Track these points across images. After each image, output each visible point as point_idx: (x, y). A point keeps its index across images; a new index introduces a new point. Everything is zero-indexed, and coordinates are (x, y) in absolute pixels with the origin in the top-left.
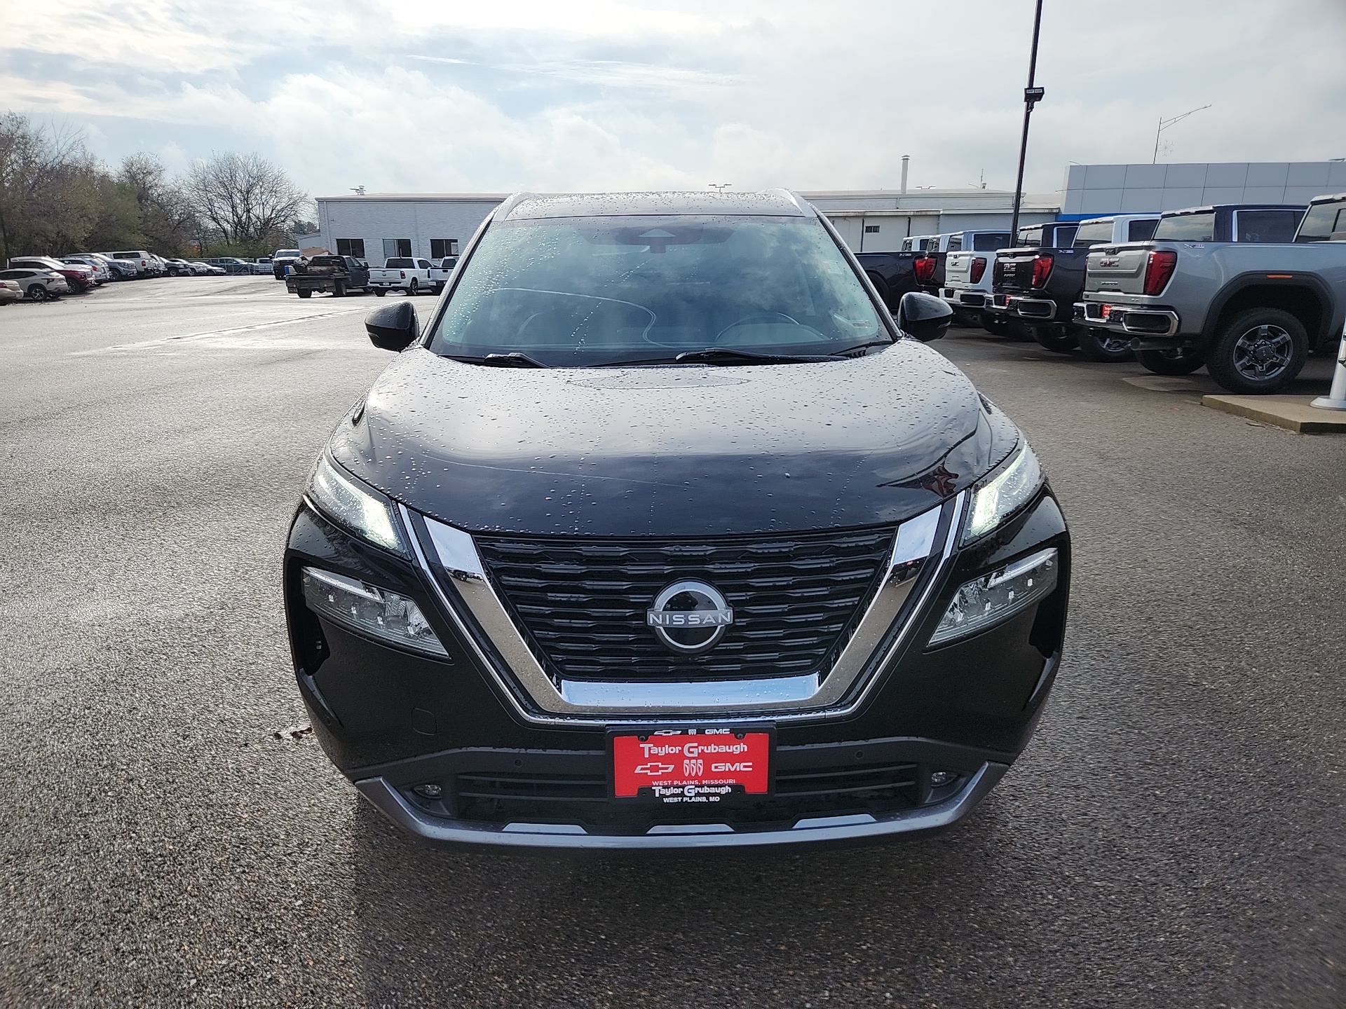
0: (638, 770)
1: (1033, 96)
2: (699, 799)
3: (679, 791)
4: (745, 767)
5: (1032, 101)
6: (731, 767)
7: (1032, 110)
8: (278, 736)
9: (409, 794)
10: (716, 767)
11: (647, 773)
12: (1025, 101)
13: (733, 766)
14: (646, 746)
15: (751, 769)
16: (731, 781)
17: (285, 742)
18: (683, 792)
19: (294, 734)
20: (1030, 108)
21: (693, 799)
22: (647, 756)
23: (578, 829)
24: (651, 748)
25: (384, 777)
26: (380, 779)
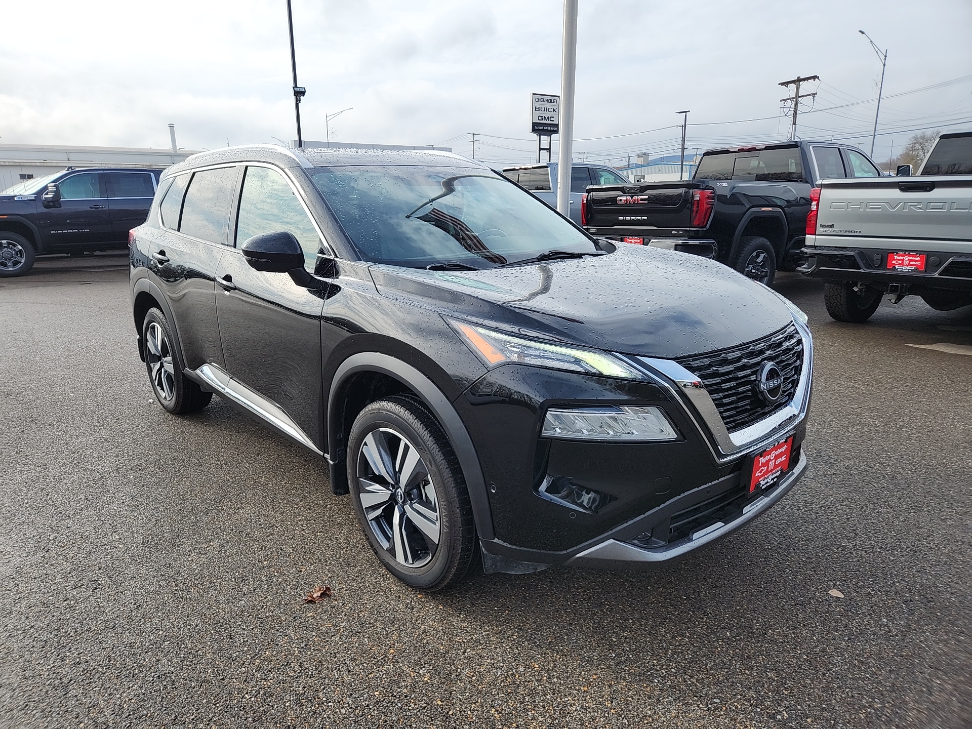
0: (757, 475)
1: (299, 94)
3: (767, 480)
4: (784, 457)
5: (299, 95)
7: (300, 102)
10: (777, 462)
12: (294, 95)
13: (781, 459)
20: (298, 101)
21: (769, 483)
22: (760, 465)
23: (720, 524)
24: (762, 460)
25: (614, 539)
26: (612, 541)
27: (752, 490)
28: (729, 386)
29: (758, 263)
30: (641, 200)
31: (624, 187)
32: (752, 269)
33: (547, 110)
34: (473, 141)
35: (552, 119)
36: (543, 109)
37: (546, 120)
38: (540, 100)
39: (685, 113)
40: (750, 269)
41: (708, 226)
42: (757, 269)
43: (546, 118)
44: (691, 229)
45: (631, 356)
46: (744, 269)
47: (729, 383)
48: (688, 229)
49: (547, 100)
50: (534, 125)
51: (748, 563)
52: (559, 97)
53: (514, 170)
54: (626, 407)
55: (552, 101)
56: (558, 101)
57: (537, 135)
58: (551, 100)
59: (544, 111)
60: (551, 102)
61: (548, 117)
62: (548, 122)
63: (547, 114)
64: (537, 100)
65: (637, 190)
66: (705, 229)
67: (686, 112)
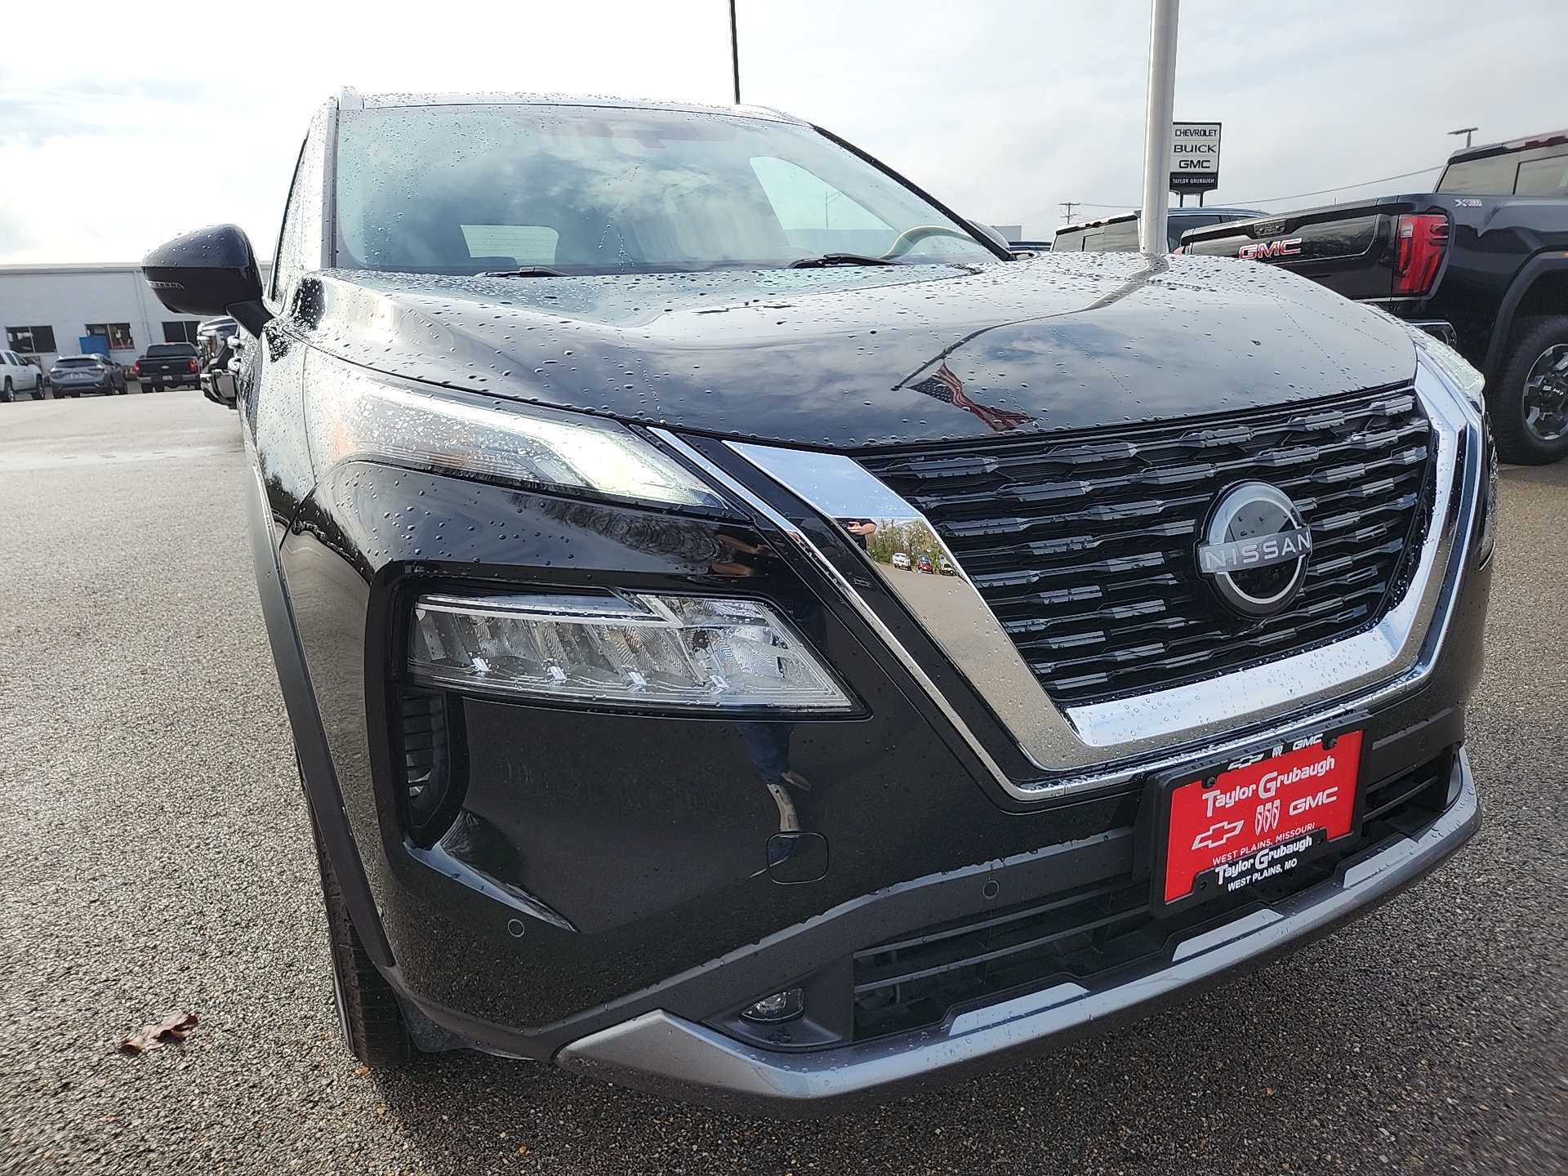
0: (1196, 845)
2: (1272, 871)
3: (1248, 864)
4: (1329, 796)
6: (1312, 801)
8: (129, 1050)
9: (739, 1026)
10: (1295, 808)
11: (1207, 846)
13: (1314, 800)
14: (1209, 796)
15: (1335, 798)
16: (1310, 827)
17: (154, 1056)
18: (1253, 865)
19: (165, 1037)
21: (1266, 874)
22: (1209, 814)
23: (1070, 989)
24: (1216, 799)
25: (665, 1011)
26: (657, 1016)
27: (1176, 890)
28: (1064, 549)
29: (1559, 371)
30: (1289, 247)
31: (1253, 225)
32: (1543, 385)
33: (1197, 149)
34: (1068, 217)
35: (1205, 164)
36: (1189, 149)
37: (1195, 167)
38: (1185, 133)
39: (1467, 133)
40: (1539, 383)
41: (1433, 292)
42: (1554, 384)
43: (1195, 163)
44: (1393, 299)
45: (707, 439)
46: (1523, 384)
47: (1068, 540)
48: (1388, 299)
49: (1196, 132)
50: (1173, 176)
51: (1269, 1092)
52: (1220, 124)
53: (1076, 229)
54: (652, 598)
55: (1207, 133)
56: (1218, 132)
57: (1177, 194)
58: (1205, 132)
59: (1192, 151)
60: (1205, 134)
61: (1199, 162)
62: (1198, 170)
63: (1195, 157)
64: (1178, 133)
65: (1279, 229)
66: (1425, 298)
67: (1470, 131)
